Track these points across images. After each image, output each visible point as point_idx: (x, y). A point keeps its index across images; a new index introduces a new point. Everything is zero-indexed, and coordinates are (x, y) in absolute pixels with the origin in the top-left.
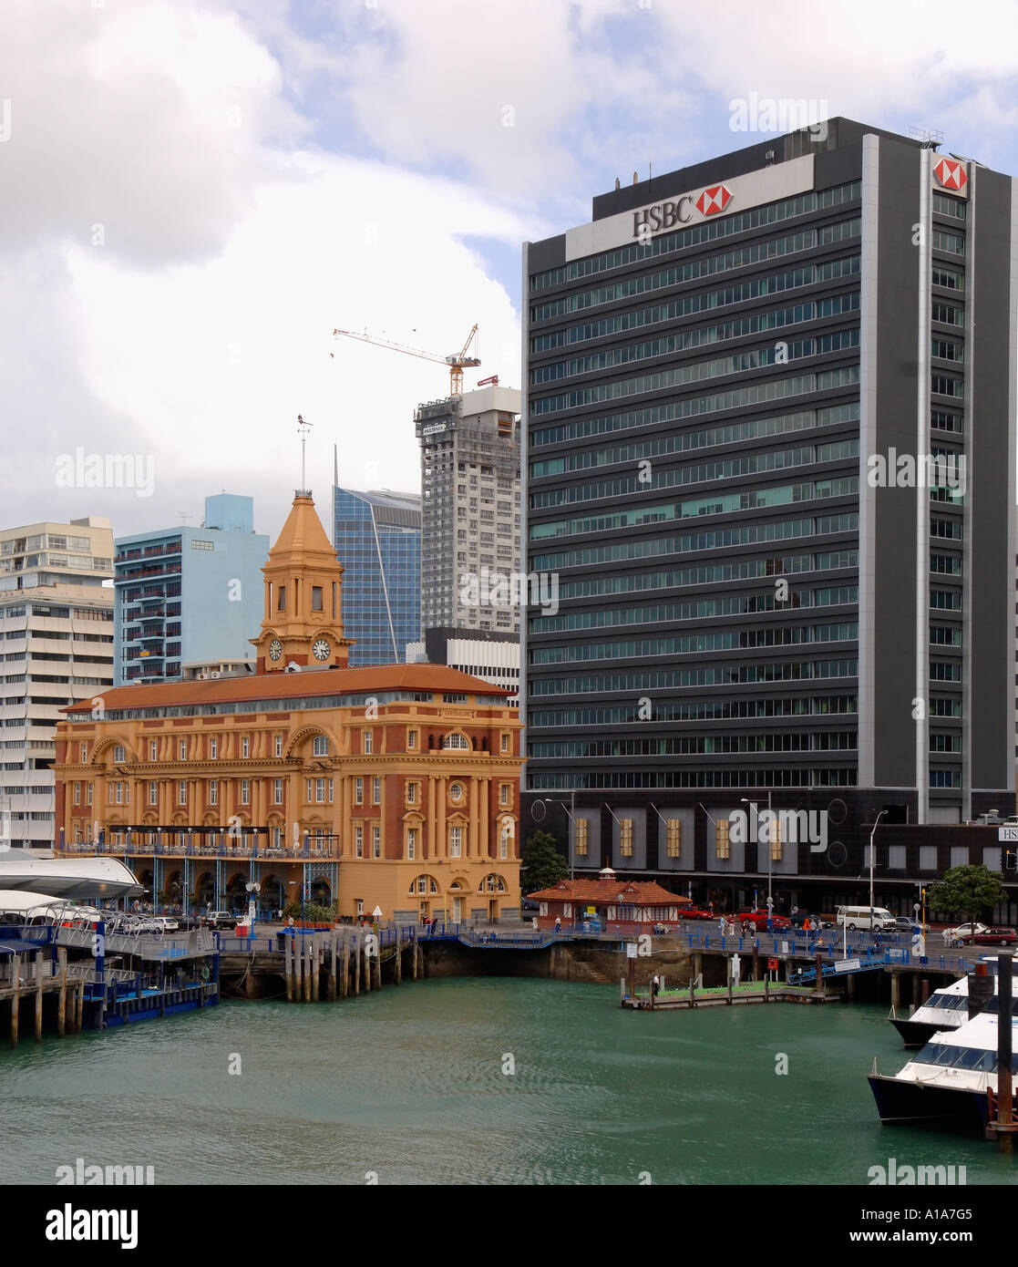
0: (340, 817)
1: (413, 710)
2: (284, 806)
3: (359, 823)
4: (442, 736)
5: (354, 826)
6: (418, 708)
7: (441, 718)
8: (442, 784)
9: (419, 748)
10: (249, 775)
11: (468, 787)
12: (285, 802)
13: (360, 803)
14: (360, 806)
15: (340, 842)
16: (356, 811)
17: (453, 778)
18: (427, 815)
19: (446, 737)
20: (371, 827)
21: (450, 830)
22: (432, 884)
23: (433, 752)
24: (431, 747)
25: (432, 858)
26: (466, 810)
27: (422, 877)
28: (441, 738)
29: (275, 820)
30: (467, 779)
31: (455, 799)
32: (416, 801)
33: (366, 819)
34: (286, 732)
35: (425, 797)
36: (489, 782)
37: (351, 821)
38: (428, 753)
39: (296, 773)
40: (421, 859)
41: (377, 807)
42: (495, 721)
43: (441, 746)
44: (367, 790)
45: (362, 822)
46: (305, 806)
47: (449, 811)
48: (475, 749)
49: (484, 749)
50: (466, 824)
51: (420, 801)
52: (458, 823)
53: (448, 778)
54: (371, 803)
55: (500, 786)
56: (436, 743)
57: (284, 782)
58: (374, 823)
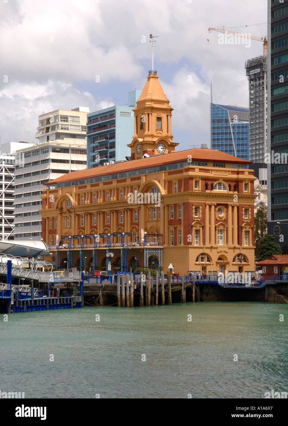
0: (163, 226)
1: (197, 170)
2: (139, 222)
3: (172, 228)
4: (213, 183)
5: (170, 230)
6: (200, 169)
7: (212, 174)
8: (213, 207)
9: (200, 189)
10: (122, 208)
11: (228, 210)
12: (139, 221)
13: (173, 218)
14: (172, 220)
15: (163, 238)
16: (170, 223)
17: (218, 205)
18: (204, 223)
19: (215, 184)
20: (178, 229)
21: (217, 231)
22: (208, 258)
23: (208, 191)
24: (207, 189)
25: (208, 245)
26: (226, 221)
27: (202, 254)
28: (212, 185)
29: (134, 229)
30: (226, 206)
31: (220, 216)
32: (199, 216)
33: (175, 226)
34: (139, 186)
35: (204, 214)
36: (238, 207)
37: (168, 227)
38: (205, 191)
39: (143, 206)
40: (202, 245)
41: (180, 220)
42: (241, 176)
43: (212, 189)
44: (175, 211)
45: (173, 228)
46: (148, 222)
47: (216, 221)
48: (230, 190)
49: (235, 190)
50: (226, 228)
51: (201, 216)
52: (221, 227)
53: (216, 205)
54: (177, 218)
55: (244, 209)
56: (209, 187)
57: (138, 210)
58: (178, 228)
